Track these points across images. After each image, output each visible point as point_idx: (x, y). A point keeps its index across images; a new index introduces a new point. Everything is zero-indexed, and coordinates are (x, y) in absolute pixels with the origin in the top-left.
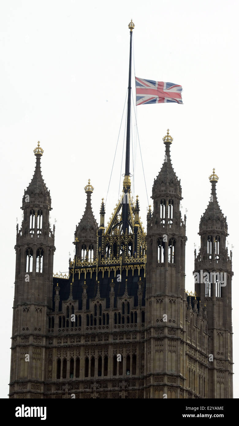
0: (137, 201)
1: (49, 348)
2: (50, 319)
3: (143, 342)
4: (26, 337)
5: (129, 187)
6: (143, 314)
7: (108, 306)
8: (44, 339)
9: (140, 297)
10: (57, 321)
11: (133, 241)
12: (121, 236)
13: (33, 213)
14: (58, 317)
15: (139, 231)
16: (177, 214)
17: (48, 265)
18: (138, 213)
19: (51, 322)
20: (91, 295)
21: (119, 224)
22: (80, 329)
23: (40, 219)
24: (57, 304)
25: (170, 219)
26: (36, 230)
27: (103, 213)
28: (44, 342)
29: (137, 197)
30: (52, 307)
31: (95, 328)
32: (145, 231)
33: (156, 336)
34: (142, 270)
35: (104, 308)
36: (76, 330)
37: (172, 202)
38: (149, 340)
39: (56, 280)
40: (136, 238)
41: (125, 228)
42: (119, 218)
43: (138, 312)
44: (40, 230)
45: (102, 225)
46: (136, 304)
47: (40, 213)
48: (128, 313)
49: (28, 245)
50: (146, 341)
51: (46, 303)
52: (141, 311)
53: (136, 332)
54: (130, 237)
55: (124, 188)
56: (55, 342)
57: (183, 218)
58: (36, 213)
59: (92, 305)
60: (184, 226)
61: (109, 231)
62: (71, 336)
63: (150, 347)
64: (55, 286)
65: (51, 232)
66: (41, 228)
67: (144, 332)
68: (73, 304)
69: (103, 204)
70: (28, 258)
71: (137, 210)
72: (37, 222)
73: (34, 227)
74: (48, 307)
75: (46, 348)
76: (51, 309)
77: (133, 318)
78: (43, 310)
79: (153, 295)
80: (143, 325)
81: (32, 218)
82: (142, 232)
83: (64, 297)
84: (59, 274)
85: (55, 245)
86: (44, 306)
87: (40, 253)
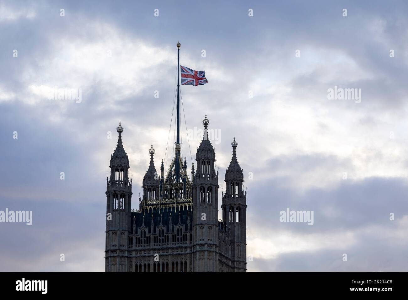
0: (185, 161)
1: (130, 257)
2: (130, 239)
3: (191, 254)
4: (115, 251)
5: (179, 151)
6: (191, 235)
7: (168, 230)
8: (127, 252)
9: (189, 225)
10: (134, 240)
11: (183, 187)
12: (175, 184)
13: (117, 170)
14: (135, 237)
15: (187, 181)
16: (213, 171)
18: (186, 169)
19: (130, 241)
20: (156, 224)
21: (173, 176)
22: (150, 246)
23: (122, 174)
24: (134, 228)
25: (208, 174)
26: (119, 181)
27: (162, 169)
28: (126, 254)
29: (185, 158)
30: (131, 231)
32: (190, 180)
33: (200, 249)
34: (190, 207)
35: (165, 231)
36: (147, 246)
37: (209, 163)
38: (195, 253)
39: (134, 214)
40: (185, 186)
41: (178, 179)
42: (173, 172)
43: (188, 234)
44: (122, 181)
45: (162, 177)
46: (186, 229)
47: (122, 170)
48: (181, 235)
49: (115, 191)
50: (194, 253)
52: (190, 234)
53: (186, 248)
54: (181, 185)
55: (176, 152)
56: (134, 254)
57: (216, 173)
58: (120, 170)
59: (157, 230)
60: (217, 179)
61: (167, 181)
62: (145, 250)
63: (196, 257)
64: (132, 217)
65: (129, 182)
66: (123, 180)
67: (192, 247)
68: (144, 229)
69: (162, 163)
70: (114, 200)
71: (185, 167)
72: (119, 176)
73: (118, 180)
74: (129, 232)
75: (128, 257)
76: (131, 232)
77: (185, 238)
78: (125, 233)
79: (198, 223)
80: (191, 243)
81: (117, 174)
82: (188, 181)
83: (139, 225)
84: (135, 209)
85: (132, 191)
86: (126, 231)
87: (123, 196)
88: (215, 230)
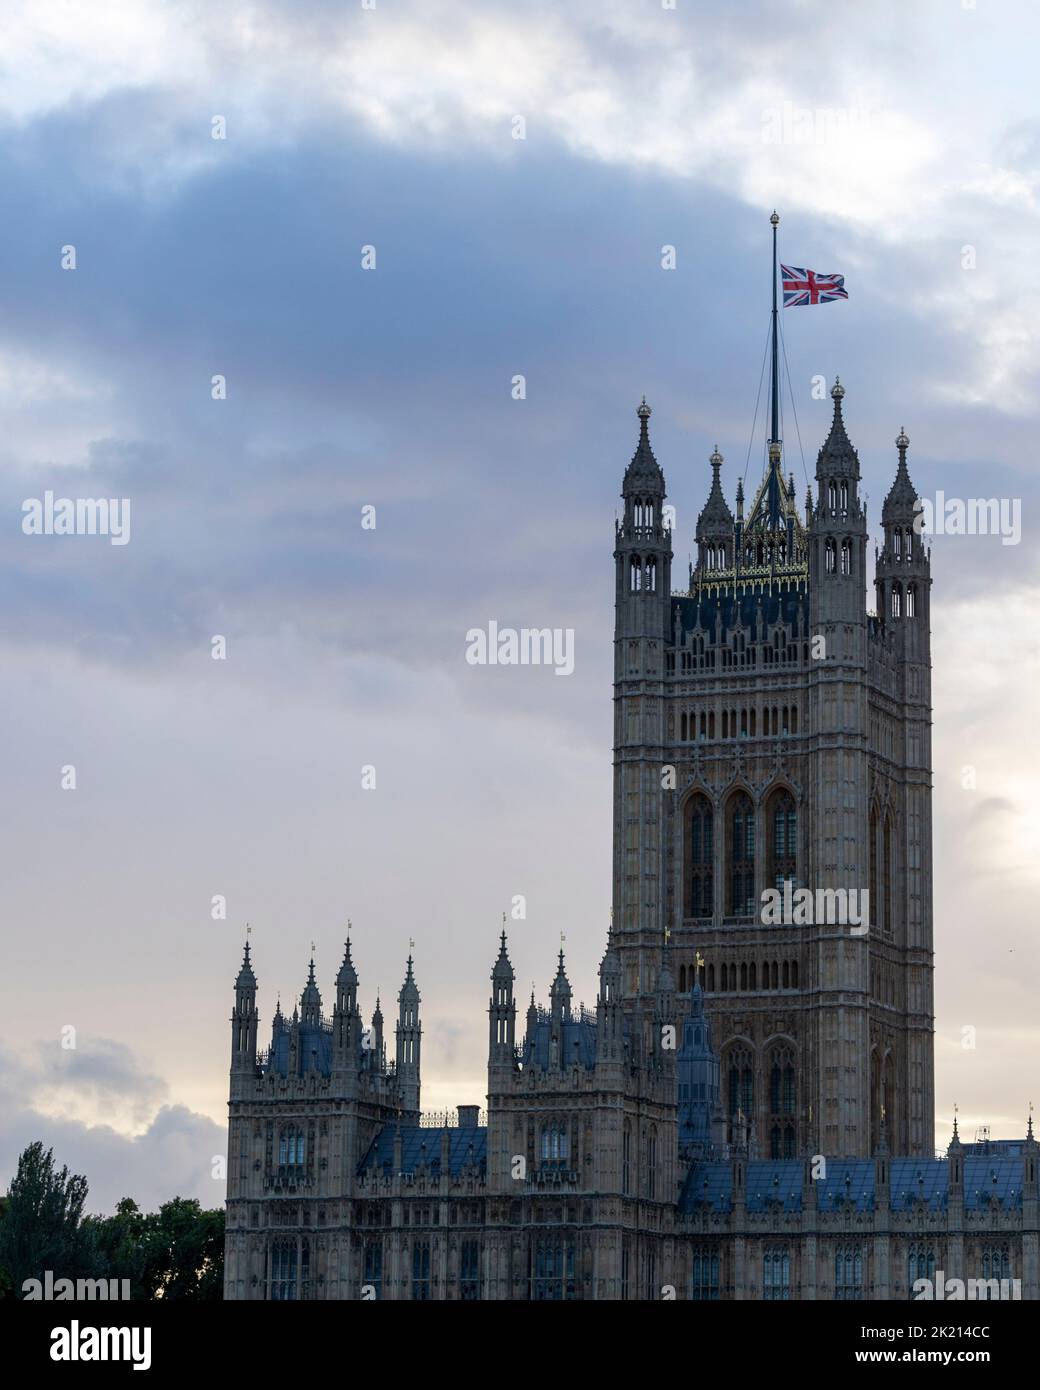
0: (792, 484)
1: (669, 698)
2: (668, 656)
3: (807, 688)
4: (635, 684)
5: (778, 460)
6: (806, 648)
7: (754, 637)
8: (662, 686)
9: (801, 624)
10: (678, 660)
11: (787, 539)
12: (768, 533)
13: (638, 502)
14: (680, 653)
15: (795, 524)
16: (854, 501)
17: (665, 578)
18: (793, 499)
19: (670, 660)
20: (727, 623)
21: (764, 516)
22: (713, 671)
23: (650, 511)
24: (678, 633)
25: (843, 510)
26: (644, 528)
27: (740, 499)
28: (661, 690)
29: (791, 474)
30: (670, 640)
31: (735, 669)
32: (803, 523)
33: (825, 679)
34: (802, 583)
35: (747, 639)
36: (707, 672)
37: (845, 484)
38: (815, 686)
39: (676, 601)
40: (791, 536)
41: (774, 521)
42: (764, 505)
43: (800, 646)
44: (649, 528)
45: (740, 517)
46: (795, 634)
47: (649, 503)
48: (784, 647)
49: (633, 551)
50: (812, 686)
51: (662, 636)
52: (803, 644)
53: (795, 675)
54: (782, 534)
55: (771, 461)
56: (677, 691)
57: (862, 506)
58: (644, 504)
59: (730, 636)
60: (864, 519)
61: (751, 527)
62: (702, 682)
63: (818, 695)
64: (673, 609)
65: (666, 531)
66: (651, 525)
67: (807, 674)
68: (701, 634)
69: (740, 486)
70: (633, 569)
71: (791, 495)
72: (643, 516)
73: (640, 524)
74: (666, 641)
75: (664, 698)
77: (792, 654)
78: (658, 645)
79: (820, 621)
80: (806, 664)
81: (638, 511)
82: (799, 526)
83: (688, 625)
84: (679, 591)
85: (673, 550)
86: (659, 639)
87: (652, 560)
88: (859, 636)
